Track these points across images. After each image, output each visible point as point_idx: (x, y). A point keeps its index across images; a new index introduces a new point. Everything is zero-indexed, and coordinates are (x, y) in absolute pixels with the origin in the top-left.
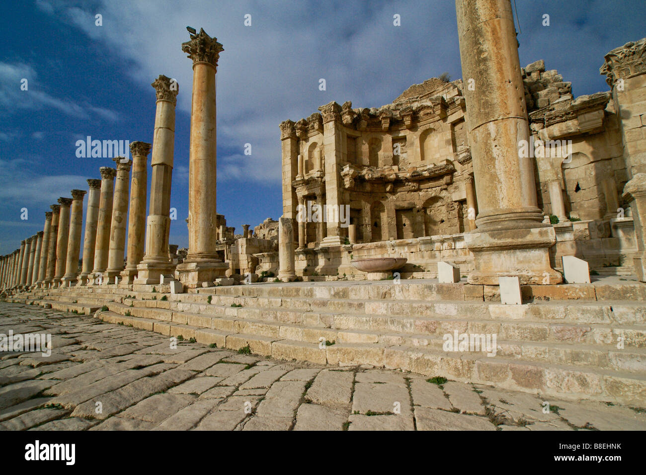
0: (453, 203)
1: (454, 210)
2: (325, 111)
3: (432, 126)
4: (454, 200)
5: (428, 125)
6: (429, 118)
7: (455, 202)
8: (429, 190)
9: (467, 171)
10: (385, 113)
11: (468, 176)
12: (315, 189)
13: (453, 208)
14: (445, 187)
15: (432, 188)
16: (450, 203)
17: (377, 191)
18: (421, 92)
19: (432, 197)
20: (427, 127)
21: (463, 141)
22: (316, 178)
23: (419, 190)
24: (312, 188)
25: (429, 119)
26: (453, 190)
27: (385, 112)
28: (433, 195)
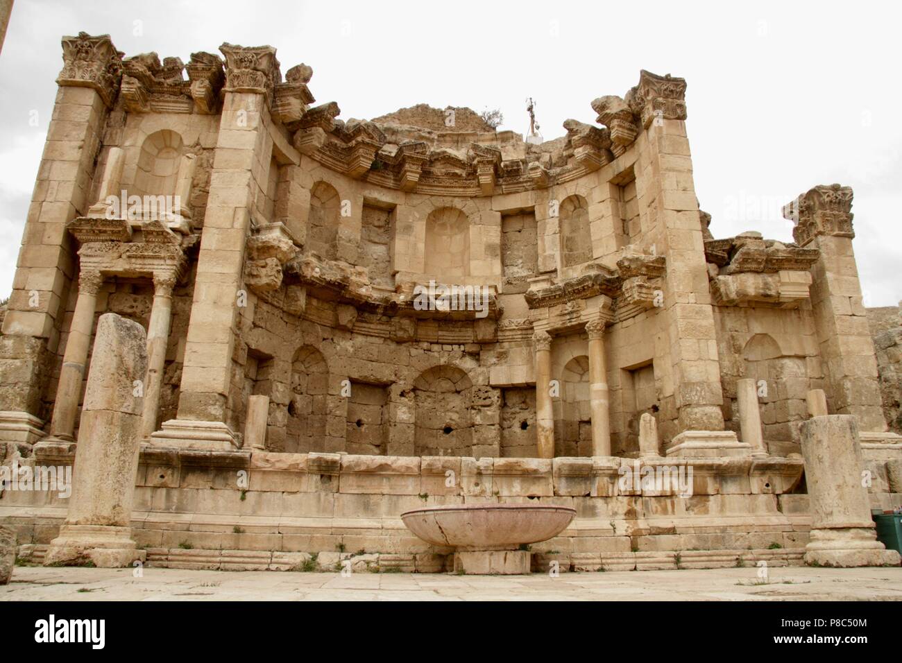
0: (489, 388)
1: (489, 406)
2: (241, 61)
3: (458, 203)
4: (493, 383)
5: (450, 199)
6: (455, 184)
7: (494, 387)
8: (436, 347)
9: (545, 322)
10: (369, 134)
11: (547, 335)
12: (156, 262)
13: (488, 402)
14: (474, 349)
15: (443, 344)
16: (484, 389)
17: (314, 318)
18: (436, 125)
19: (440, 366)
20: (447, 202)
21: (521, 257)
22: (170, 231)
23: (415, 341)
24: (144, 257)
25: (455, 187)
26: (494, 360)
27: (370, 131)
28: (442, 361)
